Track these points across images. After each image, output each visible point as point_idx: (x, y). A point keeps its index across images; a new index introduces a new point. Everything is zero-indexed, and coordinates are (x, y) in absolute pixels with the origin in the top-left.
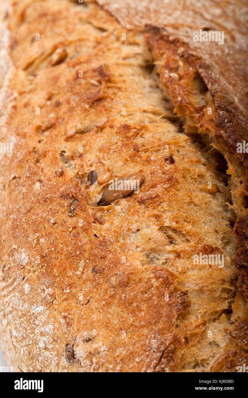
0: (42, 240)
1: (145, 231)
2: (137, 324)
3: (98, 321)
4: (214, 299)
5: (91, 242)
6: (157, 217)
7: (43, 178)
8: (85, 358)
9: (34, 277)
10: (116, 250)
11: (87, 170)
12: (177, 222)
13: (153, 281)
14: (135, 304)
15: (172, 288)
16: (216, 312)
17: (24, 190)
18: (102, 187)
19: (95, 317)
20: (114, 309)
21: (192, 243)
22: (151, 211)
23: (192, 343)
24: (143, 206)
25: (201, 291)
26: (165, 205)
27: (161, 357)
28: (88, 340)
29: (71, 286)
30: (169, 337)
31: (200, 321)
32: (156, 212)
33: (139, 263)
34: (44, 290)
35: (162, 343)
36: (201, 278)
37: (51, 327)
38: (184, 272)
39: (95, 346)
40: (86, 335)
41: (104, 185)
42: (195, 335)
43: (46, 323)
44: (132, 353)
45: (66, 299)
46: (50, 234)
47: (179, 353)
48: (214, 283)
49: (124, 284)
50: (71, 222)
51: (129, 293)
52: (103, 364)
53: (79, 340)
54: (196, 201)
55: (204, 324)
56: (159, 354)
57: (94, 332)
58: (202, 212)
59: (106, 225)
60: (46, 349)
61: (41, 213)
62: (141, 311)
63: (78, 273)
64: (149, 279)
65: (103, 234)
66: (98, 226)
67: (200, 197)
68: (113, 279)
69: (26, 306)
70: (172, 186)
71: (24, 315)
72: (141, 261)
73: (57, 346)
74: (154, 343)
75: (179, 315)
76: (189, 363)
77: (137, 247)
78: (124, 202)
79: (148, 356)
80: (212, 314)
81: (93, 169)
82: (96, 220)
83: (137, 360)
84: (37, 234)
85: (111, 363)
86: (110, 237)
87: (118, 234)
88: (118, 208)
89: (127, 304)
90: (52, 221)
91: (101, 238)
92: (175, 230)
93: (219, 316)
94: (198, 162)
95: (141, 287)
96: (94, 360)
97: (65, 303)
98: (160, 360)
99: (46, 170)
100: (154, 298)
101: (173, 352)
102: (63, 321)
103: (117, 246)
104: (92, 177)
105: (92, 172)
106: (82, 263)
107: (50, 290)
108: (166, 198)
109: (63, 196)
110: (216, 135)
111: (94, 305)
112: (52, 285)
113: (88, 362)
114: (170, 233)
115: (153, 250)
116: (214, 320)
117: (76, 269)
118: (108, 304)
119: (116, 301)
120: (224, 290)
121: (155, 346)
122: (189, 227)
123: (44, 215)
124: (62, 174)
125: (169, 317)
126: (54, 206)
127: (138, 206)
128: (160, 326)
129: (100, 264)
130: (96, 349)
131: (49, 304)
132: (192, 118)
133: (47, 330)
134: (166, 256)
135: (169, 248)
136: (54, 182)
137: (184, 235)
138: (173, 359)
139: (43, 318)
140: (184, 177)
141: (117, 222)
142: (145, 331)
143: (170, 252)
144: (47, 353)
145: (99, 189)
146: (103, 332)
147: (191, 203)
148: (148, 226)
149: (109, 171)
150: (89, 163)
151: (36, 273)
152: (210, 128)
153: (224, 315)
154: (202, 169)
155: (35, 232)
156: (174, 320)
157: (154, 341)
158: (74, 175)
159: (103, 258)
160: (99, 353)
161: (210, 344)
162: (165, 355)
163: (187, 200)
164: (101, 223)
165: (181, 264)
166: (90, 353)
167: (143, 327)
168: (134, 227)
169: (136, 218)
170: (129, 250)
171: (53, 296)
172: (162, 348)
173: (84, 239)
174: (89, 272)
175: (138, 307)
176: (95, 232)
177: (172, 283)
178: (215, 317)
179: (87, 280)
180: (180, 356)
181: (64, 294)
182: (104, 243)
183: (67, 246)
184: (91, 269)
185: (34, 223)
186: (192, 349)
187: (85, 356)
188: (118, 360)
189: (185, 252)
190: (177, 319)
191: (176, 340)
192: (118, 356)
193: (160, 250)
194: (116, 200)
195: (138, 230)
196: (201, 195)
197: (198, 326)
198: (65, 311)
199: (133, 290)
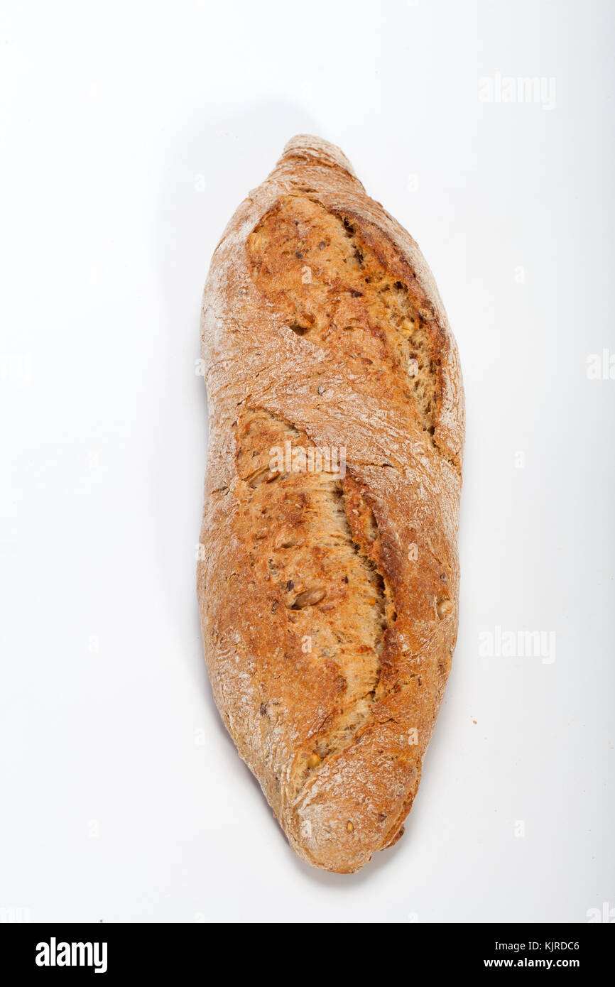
0: (251, 628)
1: (323, 632)
2: (310, 697)
3: (285, 692)
4: (364, 684)
5: (285, 635)
6: (331, 623)
7: (255, 580)
8: (274, 716)
9: (243, 652)
11: (287, 579)
12: (345, 628)
13: (324, 669)
14: (310, 684)
15: (336, 675)
16: (364, 693)
17: (241, 587)
18: (296, 594)
19: (283, 688)
20: (296, 685)
21: (353, 643)
22: (328, 619)
23: (346, 713)
24: (323, 614)
25: (356, 678)
26: (338, 614)
27: (324, 722)
28: (276, 704)
29: (268, 663)
30: (330, 709)
31: (353, 698)
32: (331, 620)
33: (316, 655)
34: (249, 664)
35: (325, 713)
37: (252, 690)
38: (345, 664)
39: (281, 709)
40: (275, 700)
41: (298, 593)
42: (348, 708)
43: (248, 687)
44: (305, 717)
45: (264, 673)
46: (258, 624)
48: (365, 673)
49: (304, 670)
50: (273, 618)
51: (307, 676)
52: (285, 721)
53: (271, 702)
54: (360, 612)
55: (355, 701)
56: (323, 720)
57: (282, 700)
58: (363, 620)
59: (297, 625)
60: (247, 704)
61: (252, 607)
62: (314, 689)
63: (274, 656)
64: (322, 668)
65: (294, 630)
66: (291, 624)
68: (298, 664)
69: (236, 671)
70: (345, 600)
71: (233, 677)
73: (255, 703)
74: (320, 712)
78: (310, 609)
79: (315, 720)
80: (361, 694)
81: (291, 579)
82: (290, 620)
83: (308, 722)
84: (248, 623)
85: (290, 722)
86: (297, 633)
88: (306, 613)
89: (305, 683)
90: (259, 615)
91: (292, 633)
92: (343, 633)
93: (366, 696)
95: (316, 672)
96: (280, 718)
97: (263, 675)
98: (323, 724)
99: (258, 574)
100: (324, 681)
101: (332, 718)
102: (260, 687)
104: (290, 585)
105: (290, 581)
106: (278, 650)
107: (254, 665)
108: (339, 609)
109: (269, 598)
110: (380, 564)
111: (283, 680)
112: (255, 662)
113: (275, 719)
114: (339, 635)
115: (326, 647)
116: (363, 698)
117: (273, 653)
118: (293, 681)
119: (298, 680)
120: (371, 678)
121: (321, 714)
122: (353, 632)
123: (254, 609)
124: (269, 579)
125: (332, 695)
126: (262, 604)
127: (319, 613)
128: (326, 701)
129: (290, 652)
130: (281, 711)
131: (252, 674)
133: (249, 691)
134: (335, 651)
135: (337, 646)
136: (263, 585)
137: (348, 637)
139: (247, 683)
140: (354, 593)
141: (304, 623)
142: (315, 703)
143: (338, 649)
144: (247, 707)
145: (294, 596)
146: (287, 700)
147: (356, 613)
148: (325, 629)
149: (302, 581)
150: (289, 574)
151: (245, 650)
152: (376, 558)
153: (369, 695)
154: (368, 585)
155: (247, 620)
157: (320, 710)
158: (277, 581)
159: (292, 648)
160: (283, 714)
162: (327, 720)
163: (354, 611)
164: (293, 622)
165: (344, 658)
166: (277, 713)
167: (314, 700)
168: (316, 628)
169: (317, 622)
171: (255, 668)
172: (326, 716)
173: (281, 631)
174: (281, 658)
175: (312, 686)
176: (289, 628)
177: (337, 672)
178: (363, 696)
179: (280, 662)
180: (336, 721)
181: (263, 669)
182: (294, 637)
183: (269, 635)
184: (283, 654)
185: (247, 614)
186: (345, 717)
187: (273, 713)
188: (296, 721)
189: (348, 649)
191: (334, 711)
192: (296, 718)
194: (304, 606)
195: (318, 631)
196: (364, 607)
197: (351, 702)
198: (263, 681)
199: (310, 674)
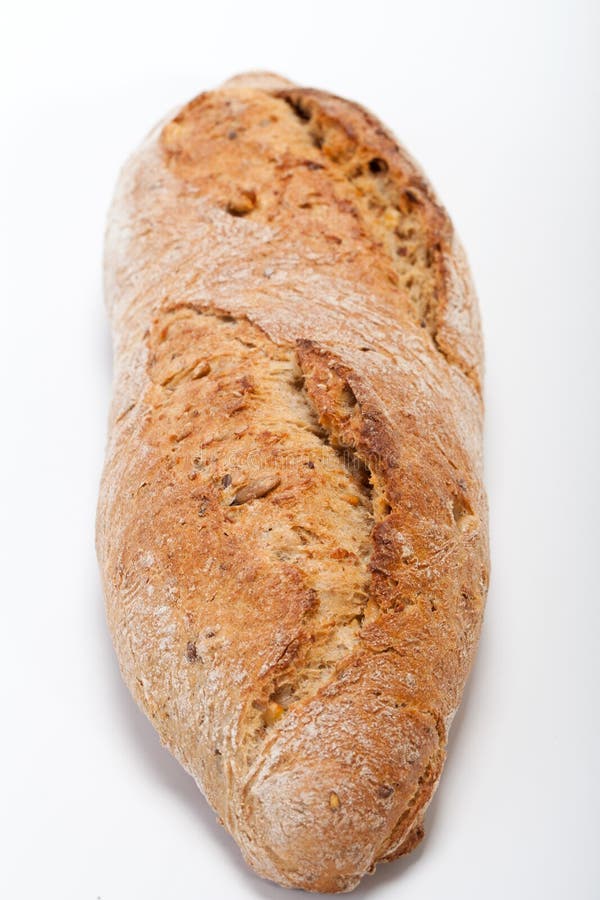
0: (169, 540)
1: (277, 530)
2: (262, 618)
3: (223, 616)
4: (346, 603)
5: (219, 539)
6: (291, 517)
7: (174, 482)
8: (207, 654)
9: (159, 577)
10: (245, 547)
11: (222, 474)
12: (312, 524)
13: (282, 577)
14: (261, 599)
15: (301, 585)
16: (347, 617)
17: (154, 494)
18: (236, 489)
19: (219, 612)
20: (240, 604)
21: (326, 545)
22: (284, 511)
23: (318, 643)
24: (277, 506)
25: (332, 592)
26: (300, 506)
27: (285, 652)
28: (211, 635)
29: (196, 583)
30: (294, 632)
31: (329, 621)
32: (290, 512)
33: (267, 558)
34: (168, 590)
35: (287, 637)
36: (333, 580)
37: (174, 625)
38: (315, 573)
39: (217, 640)
40: (209, 629)
41: (238, 487)
42: (323, 634)
43: (168, 624)
44: (255, 647)
45: (190, 597)
46: (179, 533)
47: (304, 650)
48: (346, 585)
49: (252, 579)
50: (201, 522)
51: (256, 588)
52: (225, 658)
53: (202, 636)
54: (335, 507)
55: (333, 625)
56: (283, 648)
57: (218, 627)
58: (340, 519)
59: (238, 524)
60: (167, 650)
61: (170, 513)
62: (268, 605)
63: (205, 570)
64: (278, 576)
65: (234, 532)
66: (229, 525)
67: (339, 504)
68: (241, 574)
69: (148, 609)
70: (310, 489)
71: (146, 619)
72: (270, 557)
73: (179, 646)
74: (279, 637)
75: (306, 612)
76: (315, 663)
77: (268, 545)
78: (257, 503)
79: (271, 650)
80: (342, 617)
81: (228, 473)
82: (227, 519)
83: (260, 653)
84: (164, 535)
85: (233, 657)
86: (239, 535)
87: (249, 533)
88: (251, 508)
89: (253, 600)
90: (181, 521)
91: (231, 537)
92: (309, 532)
93: (351, 621)
94: (341, 473)
95: (269, 582)
96: (216, 654)
97: (190, 601)
98: (284, 654)
99: (178, 475)
100: (282, 593)
101: (298, 647)
102: (186, 619)
103: (246, 544)
104: (226, 481)
105: (227, 476)
106: (210, 560)
107: (174, 590)
108: (302, 500)
109: (194, 497)
110: (360, 444)
111: (219, 601)
112: (176, 584)
113: (209, 658)
114: (304, 534)
115: (284, 549)
116: (345, 625)
117: (203, 567)
118: (234, 599)
119: (242, 597)
120: (357, 595)
121: (279, 640)
122: (324, 530)
123: (173, 516)
124: (195, 478)
125: (296, 612)
126: (185, 507)
127: (271, 506)
128: (286, 620)
129: (228, 561)
130: (218, 643)
131: (174, 604)
132: (337, 428)
133: (169, 630)
134: (298, 556)
135: (301, 548)
136: (186, 485)
137: (318, 537)
138: (298, 657)
139: (166, 618)
140: (323, 482)
141: (248, 521)
142: (270, 626)
143: (302, 552)
144: (168, 655)
145: (233, 491)
146: (227, 627)
147: (328, 508)
148: (281, 526)
149: (244, 473)
150: (224, 468)
151: (162, 574)
152: (354, 437)
153: (355, 621)
154: (345, 480)
155: (162, 533)
156: (300, 616)
157: (278, 635)
158: (207, 478)
159: (232, 555)
160: (221, 647)
161: (338, 647)
162: (289, 649)
163: (325, 504)
164: (232, 522)
165: (312, 565)
166: (212, 648)
167: (269, 621)
168: (266, 526)
169: (269, 517)
170: (259, 547)
171: (177, 595)
172: (287, 642)
173: (214, 537)
174: (217, 570)
175: (264, 602)
176: (225, 531)
177: (301, 581)
178: (347, 620)
179: (213, 577)
180: (305, 653)
181: (188, 592)
182: (234, 541)
183: (195, 544)
184: (218, 566)
185: (162, 524)
186: (319, 649)
187: (206, 651)
188: (241, 654)
189: (318, 553)
190: (304, 615)
191: (301, 636)
192: (241, 650)
193: (292, 550)
194: (248, 500)
195: (271, 530)
196: (340, 503)
197: (326, 627)
198: (189, 609)
199: (260, 584)
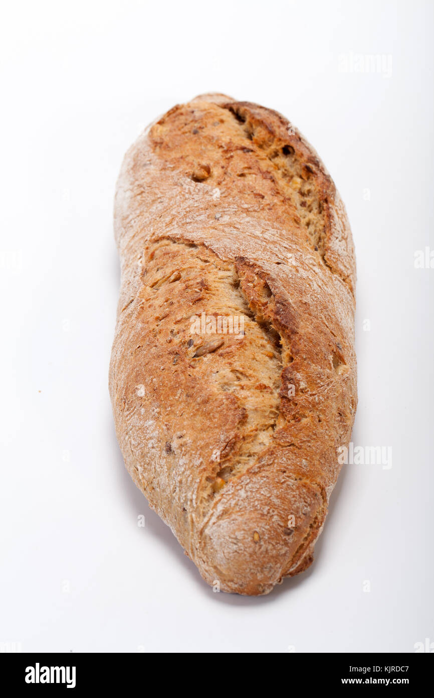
0: (154, 380)
1: (222, 372)
2: (212, 426)
3: (188, 425)
4: (265, 417)
5: (186, 379)
6: (230, 364)
7: (157, 344)
8: (178, 449)
9: (148, 403)
10: (201, 383)
11: (187, 339)
12: (243, 368)
13: (224, 401)
14: (211, 414)
15: (236, 405)
16: (266, 425)
17: (145, 352)
18: (196, 348)
19: (185, 423)
20: (198, 418)
21: (252, 381)
22: (226, 361)
23: (248, 441)
24: (222, 357)
25: (256, 410)
26: (236, 357)
27: (226, 446)
28: (181, 437)
29: (171, 406)
30: (232, 434)
31: (254, 428)
32: (229, 361)
33: (216, 389)
34: (154, 410)
35: (227, 437)
36: (257, 402)
37: (157, 432)
38: (245, 398)
39: (184, 440)
40: (179, 433)
41: (198, 346)
42: (250, 436)
43: (154, 430)
44: (207, 443)
45: (168, 415)
46: (160, 375)
47: (238, 445)
48: (265, 406)
49: (205, 402)
50: (174, 368)
51: (208, 407)
52: (189, 451)
53: (175, 438)
54: (258, 358)
55: (256, 430)
56: (225, 444)
57: (185, 432)
58: (261, 366)
59: (197, 369)
60: (153, 447)
61: (155, 364)
62: (216, 418)
63: (177, 398)
64: (222, 400)
65: (195, 374)
66: (192, 369)
67: (260, 356)
68: (199, 399)
69: (141, 423)
70: (242, 347)
71: (140, 429)
72: (218, 389)
73: (160, 444)
74: (222, 437)
75: (240, 422)
76: (245, 454)
77: (216, 381)
78: (209, 356)
79: (218, 445)
80: (262, 426)
81: (191, 338)
82: (190, 366)
83: (211, 447)
84: (151, 377)
85: (194, 450)
86: (199, 376)
87: (204, 374)
88: (205, 359)
89: (207, 414)
90: (162, 368)
91: (193, 377)
92: (241, 373)
93: (268, 428)
94: (262, 338)
95: (216, 404)
96: (183, 449)
97: (167, 417)
98: (225, 448)
99: (160, 340)
100: (224, 411)
101: (235, 443)
102: (165, 428)
103: (203, 381)
104: (190, 343)
105: (190, 340)
106: (180, 391)
107: (158, 410)
108: (237, 353)
109: (170, 353)
110: (274, 319)
111: (186, 416)
112: (159, 407)
113: (179, 451)
114: (239, 375)
115: (226, 384)
116: (264, 430)
117: (175, 395)
118: (195, 415)
119: (200, 413)
120: (271, 412)
121: (223, 439)
122: (251, 372)
123: (157, 365)
124: (170, 341)
125: (233, 422)
126: (164, 359)
127: (218, 358)
128: (227, 427)
129: (191, 391)
130: (185, 442)
131: (157, 419)
132: (260, 310)
133: (154, 435)
134: (235, 388)
135: (236, 383)
136: (165, 346)
137: (247, 377)
138: (234, 449)
139: (152, 428)
140: (251, 343)
141: (204, 367)
142: (217, 430)
143: (237, 385)
144: (153, 450)
145: (194, 349)
146: (190, 431)
147: (254, 359)
148: (224, 369)
149: (201, 338)
150: (189, 335)
151: (150, 401)
153: (270, 428)
154: (265, 342)
155: (150, 375)
156: (236, 424)
157: (223, 436)
158: (178, 342)
159: (193, 388)
160: (186, 444)
161: (260, 444)
162: (229, 445)
163: (252, 356)
164: (193, 368)
165: (244, 393)
166: (181, 445)
167: (216, 428)
168: (215, 370)
169: (217, 365)
170: (210, 383)
171: (159, 413)
172: (227, 440)
173: (182, 377)
174: (184, 397)
175: (213, 416)
176: (189, 373)
177: (237, 403)
178: (266, 428)
179: (182, 402)
180: (239, 447)
181: (166, 411)
182: (195, 379)
183: (170, 382)
184: (185, 395)
185: (150, 370)
186: (248, 445)
187: (177, 447)
188: (199, 448)
189: (247, 386)
190: (239, 424)
191: (236, 436)
192: (199, 446)
193: (231, 384)
194: (204, 354)
195: (217, 372)
196: (261, 356)
197: (252, 431)
198: (166, 421)
199: (211, 405)
